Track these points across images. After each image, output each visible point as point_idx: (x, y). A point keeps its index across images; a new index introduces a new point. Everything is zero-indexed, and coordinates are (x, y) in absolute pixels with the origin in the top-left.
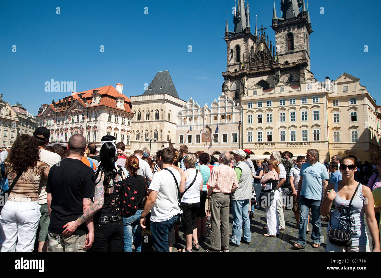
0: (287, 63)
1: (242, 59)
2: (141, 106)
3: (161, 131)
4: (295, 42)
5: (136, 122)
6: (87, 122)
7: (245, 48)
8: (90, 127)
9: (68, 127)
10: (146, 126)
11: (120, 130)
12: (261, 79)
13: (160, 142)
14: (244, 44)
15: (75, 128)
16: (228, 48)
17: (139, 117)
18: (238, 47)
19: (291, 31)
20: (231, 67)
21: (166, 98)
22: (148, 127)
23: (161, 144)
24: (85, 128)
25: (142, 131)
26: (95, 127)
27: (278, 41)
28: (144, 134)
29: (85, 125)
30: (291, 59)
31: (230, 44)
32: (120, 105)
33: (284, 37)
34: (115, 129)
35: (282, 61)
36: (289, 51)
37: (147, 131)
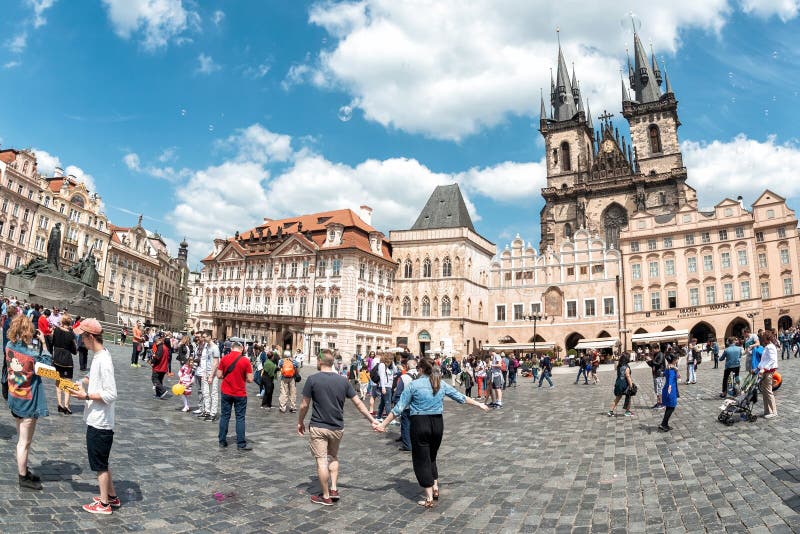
0: (653, 172)
1: (575, 167)
2: (413, 250)
3: (457, 297)
4: (662, 139)
5: (402, 281)
6: (316, 278)
7: (579, 147)
8: (323, 289)
9: (271, 286)
10: (424, 288)
11: (376, 297)
12: (612, 201)
13: (455, 320)
14: (576, 140)
15: (289, 289)
16: (548, 146)
17: (409, 272)
18: (565, 145)
19: (654, 122)
20: (555, 179)
21: (465, 235)
22: (429, 290)
23: (458, 323)
24: (311, 290)
25: (417, 299)
26: (335, 289)
27: (635, 136)
28: (420, 303)
29: (310, 285)
30: (660, 167)
31: (551, 140)
32: (376, 248)
33: (644, 131)
34: (369, 294)
35: (645, 170)
36: (654, 155)
37: (426, 297)
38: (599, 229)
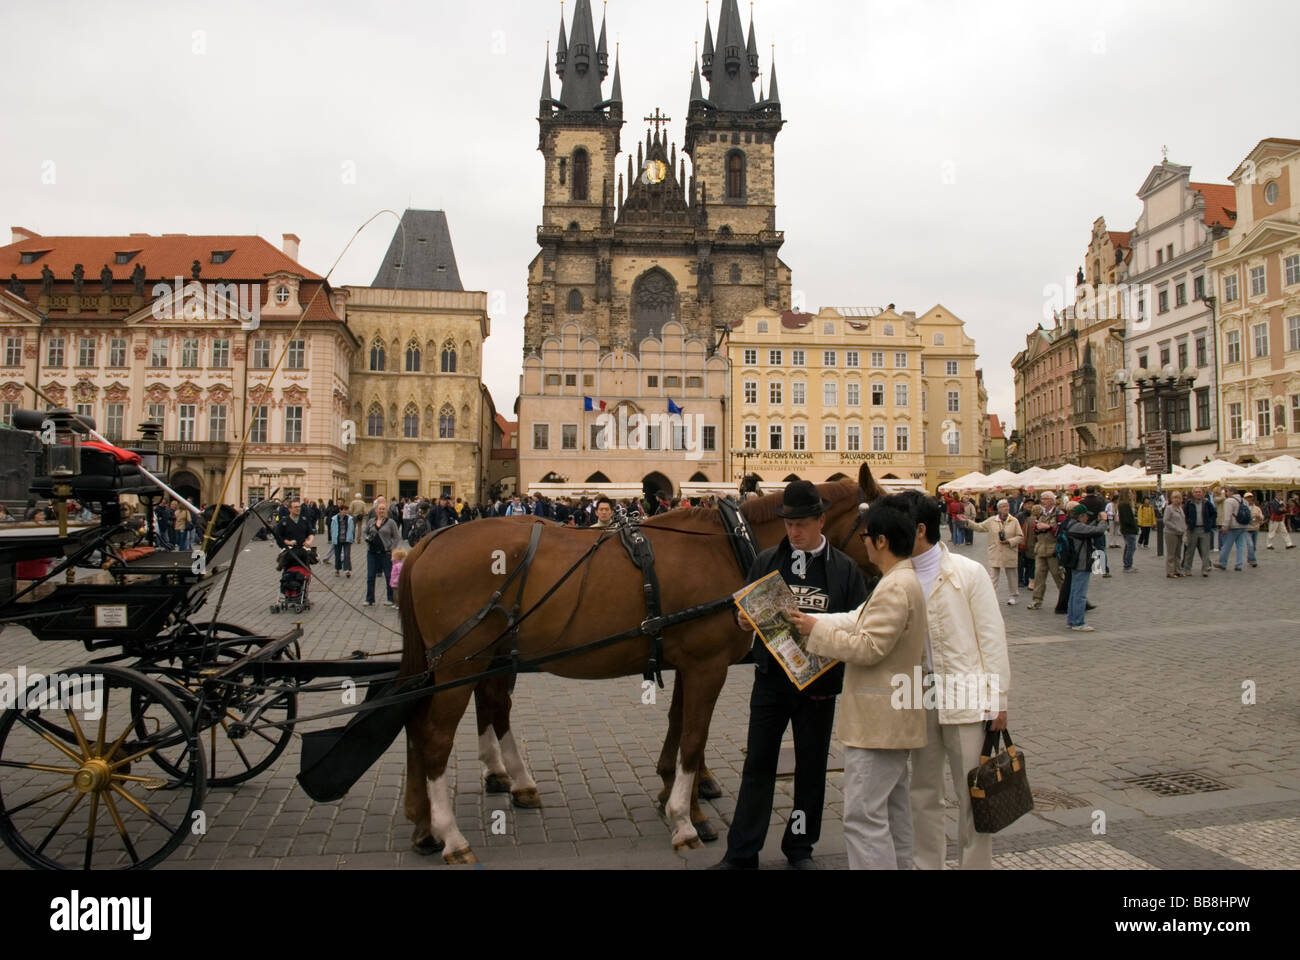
0: (726, 230)
2: (386, 322)
3: (466, 407)
4: (749, 178)
5: (366, 375)
6: (248, 370)
7: (605, 163)
8: (268, 391)
9: (124, 382)
10: (408, 389)
12: (654, 265)
13: (463, 443)
14: (602, 149)
15: (181, 390)
17: (379, 359)
18: (581, 155)
19: (742, 146)
20: (557, 210)
21: (482, 306)
22: (417, 392)
24: (238, 393)
25: (394, 407)
26: (295, 391)
28: (402, 414)
29: (236, 383)
30: (738, 222)
31: (556, 140)
33: (720, 158)
35: (715, 223)
36: (732, 201)
37: (412, 404)
38: (628, 307)
